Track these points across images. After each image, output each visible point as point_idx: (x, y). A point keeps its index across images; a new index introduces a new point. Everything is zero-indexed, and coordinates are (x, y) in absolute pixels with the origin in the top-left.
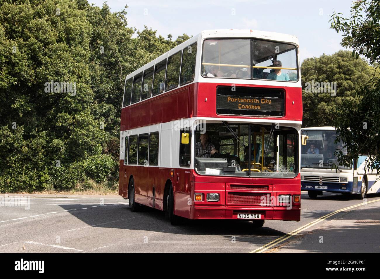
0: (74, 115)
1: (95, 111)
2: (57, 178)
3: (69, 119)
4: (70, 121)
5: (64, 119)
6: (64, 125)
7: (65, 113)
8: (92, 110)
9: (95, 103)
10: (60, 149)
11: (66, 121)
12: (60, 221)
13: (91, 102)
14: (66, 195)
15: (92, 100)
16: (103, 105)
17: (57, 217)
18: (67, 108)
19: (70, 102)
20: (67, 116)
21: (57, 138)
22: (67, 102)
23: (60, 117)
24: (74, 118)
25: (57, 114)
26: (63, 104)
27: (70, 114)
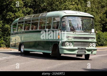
0: (15, 13)
1: (24, 12)
2: (7, 42)
3: (12, 15)
4: (13, 16)
5: (10, 15)
6: (10, 18)
7: (10, 12)
8: (23, 11)
9: (24, 8)
10: (8, 29)
11: (11, 16)
12: (8, 61)
13: (22, 8)
14: (11, 50)
15: (22, 7)
16: (28, 9)
17: (7, 59)
18: (11, 10)
19: (13, 7)
20: (11, 13)
21: (7, 24)
22: (11, 7)
23: (8, 14)
24: (15, 15)
25: (7, 13)
26: (10, 8)
27: (13, 13)
